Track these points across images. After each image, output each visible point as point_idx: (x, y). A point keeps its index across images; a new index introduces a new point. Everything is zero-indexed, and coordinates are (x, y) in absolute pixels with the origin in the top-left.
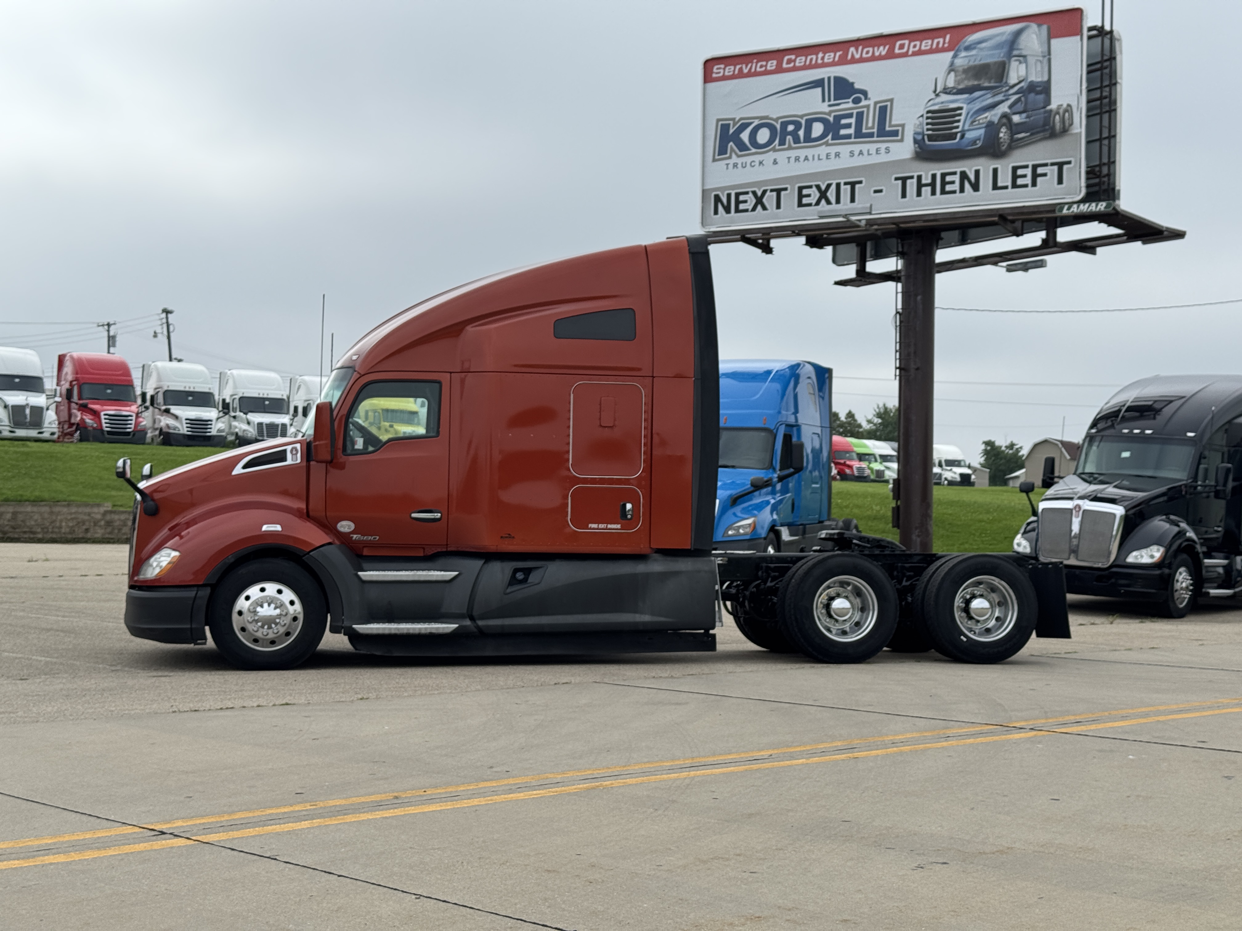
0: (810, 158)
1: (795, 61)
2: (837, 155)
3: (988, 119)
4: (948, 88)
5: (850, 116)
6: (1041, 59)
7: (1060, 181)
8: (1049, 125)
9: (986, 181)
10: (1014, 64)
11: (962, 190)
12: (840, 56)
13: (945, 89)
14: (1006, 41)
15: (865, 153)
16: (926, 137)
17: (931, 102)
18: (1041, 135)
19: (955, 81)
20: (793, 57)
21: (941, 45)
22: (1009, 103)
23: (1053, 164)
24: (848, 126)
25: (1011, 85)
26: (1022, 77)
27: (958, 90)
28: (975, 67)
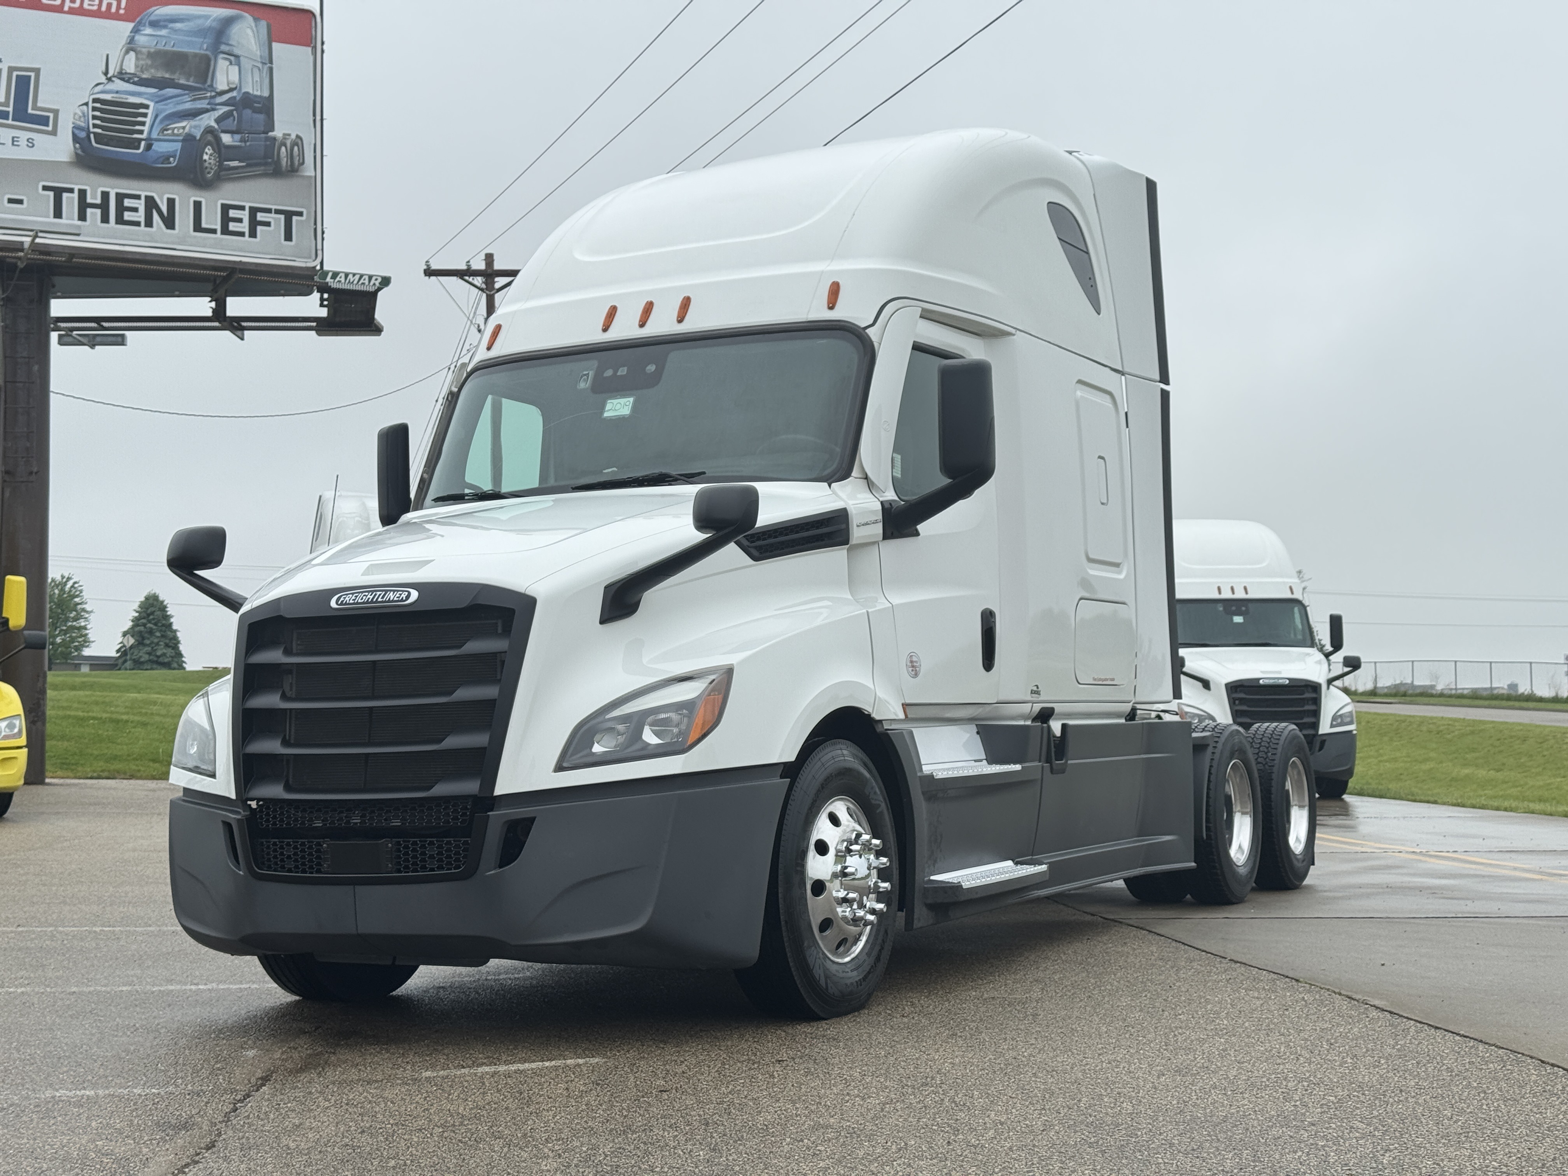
3: (187, 130)
4: (126, 73)
6: (260, 65)
7: (288, 237)
8: (272, 157)
9: (184, 218)
10: (222, 64)
11: (149, 223)
13: (121, 73)
14: (210, 28)
16: (92, 136)
17: (100, 88)
18: (260, 170)
19: (136, 66)
21: (113, 10)
22: (217, 114)
23: (278, 212)
25: (218, 90)
26: (233, 83)
27: (141, 79)
28: (166, 52)
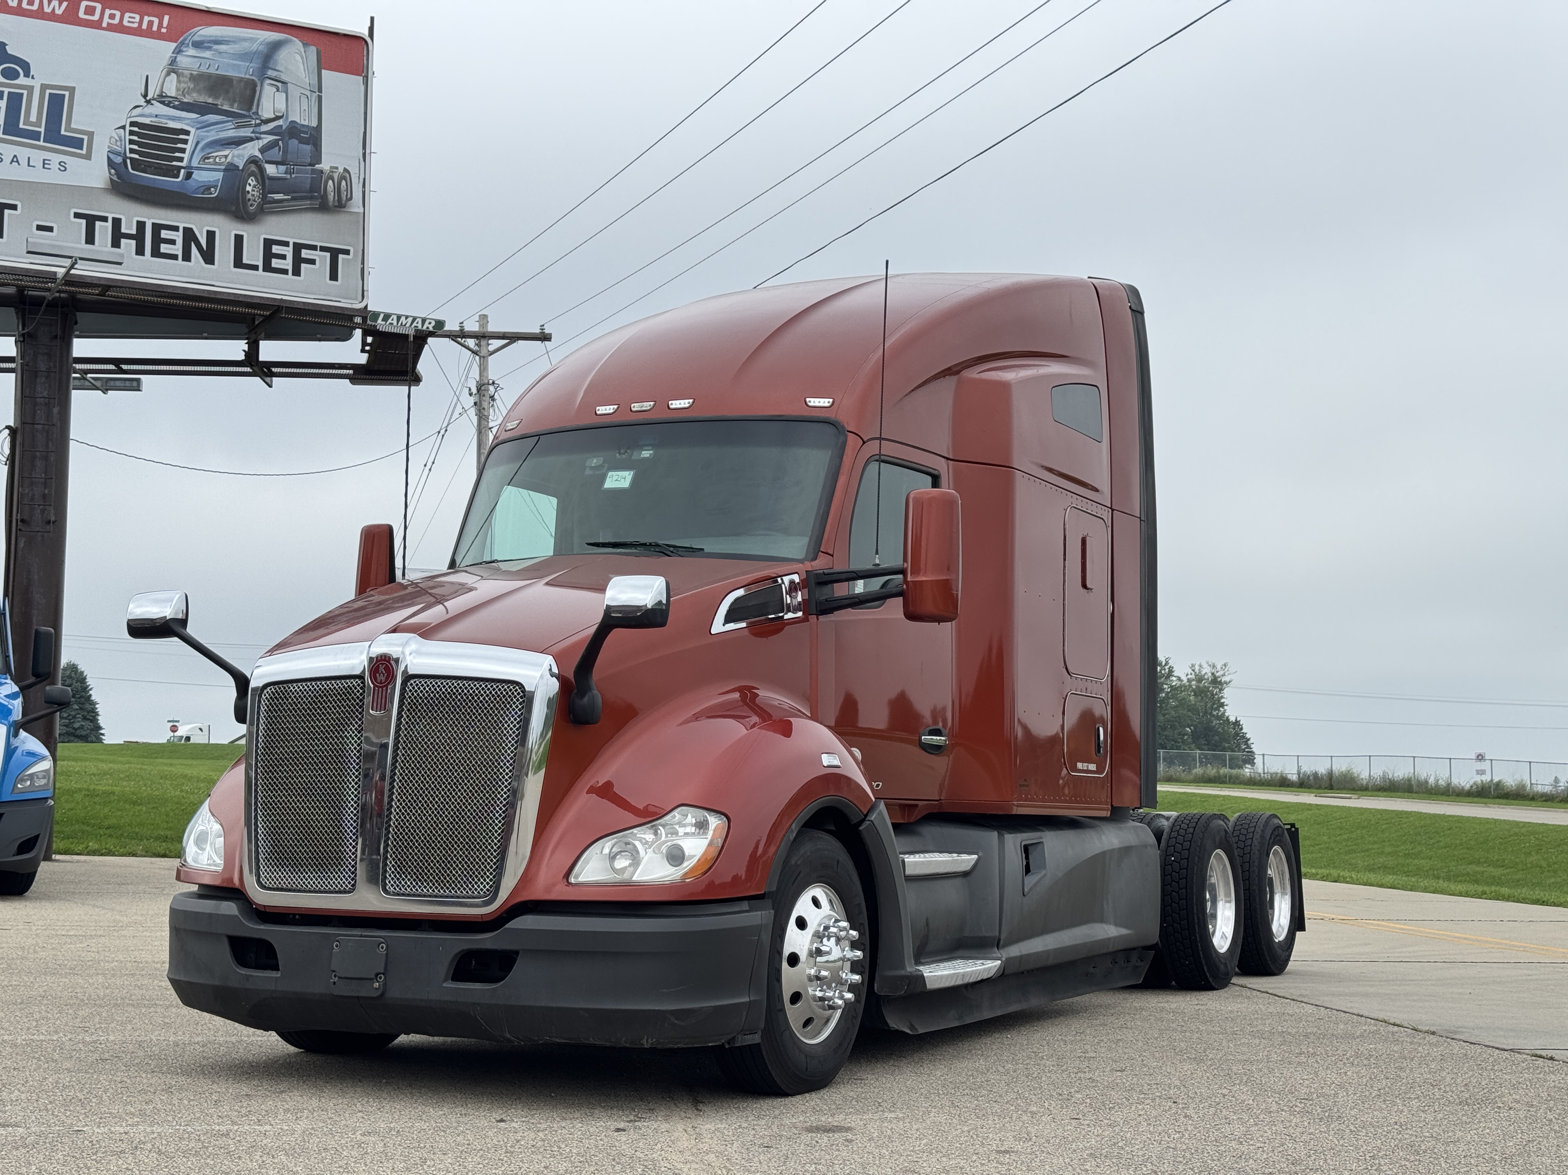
3: (229, 159)
4: (167, 96)
6: (308, 93)
7: (334, 276)
8: (319, 191)
9: (224, 251)
10: (268, 90)
11: (187, 257)
13: (161, 96)
14: (256, 52)
15: (24, 162)
16: (128, 161)
17: (138, 110)
18: (307, 203)
19: (178, 90)
21: (155, 28)
22: (261, 143)
23: (323, 249)
25: (263, 118)
26: (279, 112)
27: (182, 103)
28: (210, 76)
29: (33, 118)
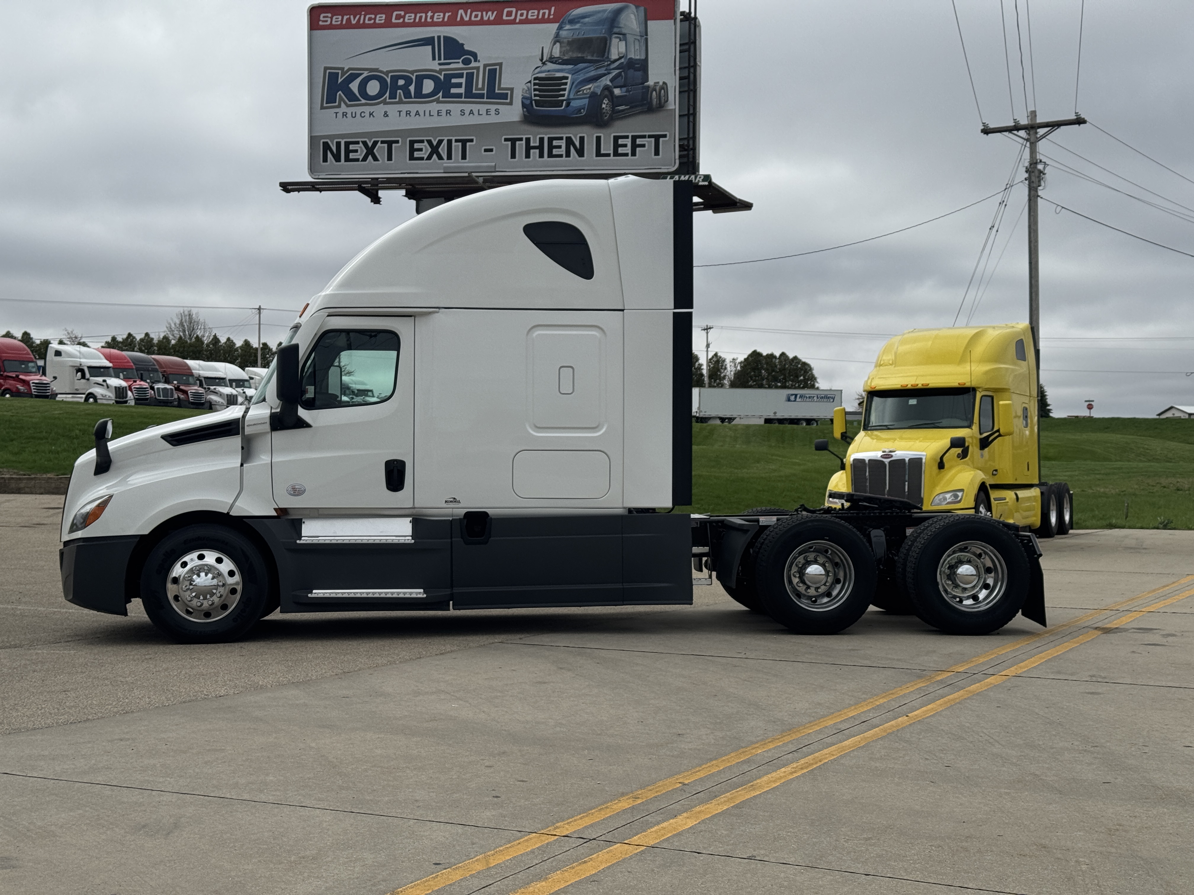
0: (422, 113)
1: (404, 17)
2: (448, 112)
3: (592, 90)
4: (554, 58)
5: (461, 76)
6: (639, 38)
7: (657, 153)
8: (647, 100)
9: (590, 148)
10: (615, 41)
11: (568, 155)
12: (449, 16)
13: (551, 58)
14: (607, 18)
15: (476, 113)
16: (533, 102)
17: (538, 70)
18: (639, 109)
19: (560, 52)
20: (402, 13)
21: (546, 16)
22: (611, 76)
23: (650, 136)
24: (459, 85)
25: (612, 60)
26: (622, 53)
27: (564, 60)
28: (579, 40)
29: (480, 86)
